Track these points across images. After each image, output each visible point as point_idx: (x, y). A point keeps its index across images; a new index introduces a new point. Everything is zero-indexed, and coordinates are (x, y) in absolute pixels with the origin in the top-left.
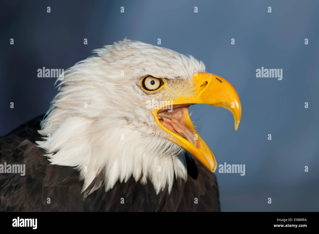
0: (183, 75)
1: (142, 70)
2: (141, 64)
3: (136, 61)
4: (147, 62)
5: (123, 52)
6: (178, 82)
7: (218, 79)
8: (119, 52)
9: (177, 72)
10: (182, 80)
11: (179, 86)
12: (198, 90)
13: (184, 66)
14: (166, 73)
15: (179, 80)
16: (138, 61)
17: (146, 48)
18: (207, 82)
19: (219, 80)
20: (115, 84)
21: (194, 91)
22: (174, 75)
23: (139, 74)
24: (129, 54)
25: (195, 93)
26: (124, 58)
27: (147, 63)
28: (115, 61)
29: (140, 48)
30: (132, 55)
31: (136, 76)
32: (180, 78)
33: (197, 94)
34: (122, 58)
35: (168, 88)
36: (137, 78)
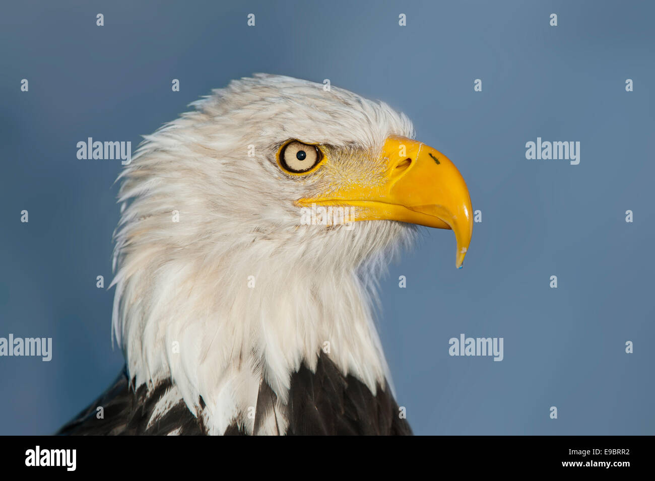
0: (362, 139)
1: (279, 130)
2: (277, 116)
3: (268, 111)
4: (289, 111)
5: (245, 94)
6: (352, 153)
7: (432, 157)
8: (236, 95)
9: (351, 131)
10: (361, 149)
11: (353, 161)
12: (391, 174)
13: (366, 121)
14: (326, 133)
15: (354, 149)
16: (272, 111)
17: (295, 87)
18: (409, 160)
19: (434, 158)
20: (224, 161)
21: (382, 174)
22: (343, 138)
23: (272, 138)
24: (257, 97)
25: (384, 180)
26: (245, 105)
27: (290, 115)
28: (226, 112)
29: (283, 86)
30: (262, 100)
31: (266, 141)
32: (356, 144)
33: (387, 182)
34: (239, 107)
35: (333, 166)
36: (268, 145)
